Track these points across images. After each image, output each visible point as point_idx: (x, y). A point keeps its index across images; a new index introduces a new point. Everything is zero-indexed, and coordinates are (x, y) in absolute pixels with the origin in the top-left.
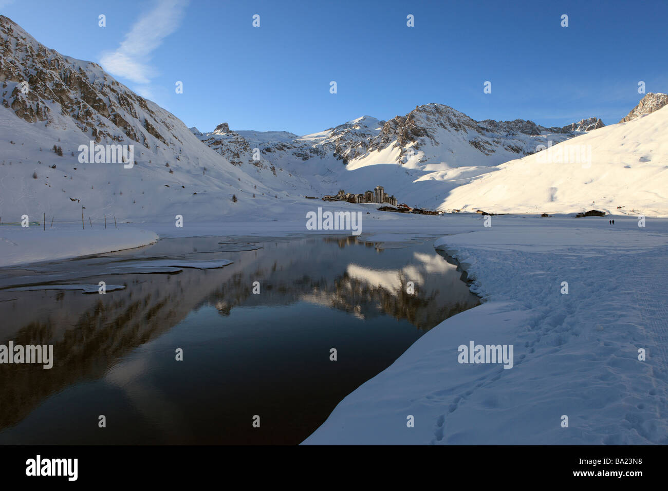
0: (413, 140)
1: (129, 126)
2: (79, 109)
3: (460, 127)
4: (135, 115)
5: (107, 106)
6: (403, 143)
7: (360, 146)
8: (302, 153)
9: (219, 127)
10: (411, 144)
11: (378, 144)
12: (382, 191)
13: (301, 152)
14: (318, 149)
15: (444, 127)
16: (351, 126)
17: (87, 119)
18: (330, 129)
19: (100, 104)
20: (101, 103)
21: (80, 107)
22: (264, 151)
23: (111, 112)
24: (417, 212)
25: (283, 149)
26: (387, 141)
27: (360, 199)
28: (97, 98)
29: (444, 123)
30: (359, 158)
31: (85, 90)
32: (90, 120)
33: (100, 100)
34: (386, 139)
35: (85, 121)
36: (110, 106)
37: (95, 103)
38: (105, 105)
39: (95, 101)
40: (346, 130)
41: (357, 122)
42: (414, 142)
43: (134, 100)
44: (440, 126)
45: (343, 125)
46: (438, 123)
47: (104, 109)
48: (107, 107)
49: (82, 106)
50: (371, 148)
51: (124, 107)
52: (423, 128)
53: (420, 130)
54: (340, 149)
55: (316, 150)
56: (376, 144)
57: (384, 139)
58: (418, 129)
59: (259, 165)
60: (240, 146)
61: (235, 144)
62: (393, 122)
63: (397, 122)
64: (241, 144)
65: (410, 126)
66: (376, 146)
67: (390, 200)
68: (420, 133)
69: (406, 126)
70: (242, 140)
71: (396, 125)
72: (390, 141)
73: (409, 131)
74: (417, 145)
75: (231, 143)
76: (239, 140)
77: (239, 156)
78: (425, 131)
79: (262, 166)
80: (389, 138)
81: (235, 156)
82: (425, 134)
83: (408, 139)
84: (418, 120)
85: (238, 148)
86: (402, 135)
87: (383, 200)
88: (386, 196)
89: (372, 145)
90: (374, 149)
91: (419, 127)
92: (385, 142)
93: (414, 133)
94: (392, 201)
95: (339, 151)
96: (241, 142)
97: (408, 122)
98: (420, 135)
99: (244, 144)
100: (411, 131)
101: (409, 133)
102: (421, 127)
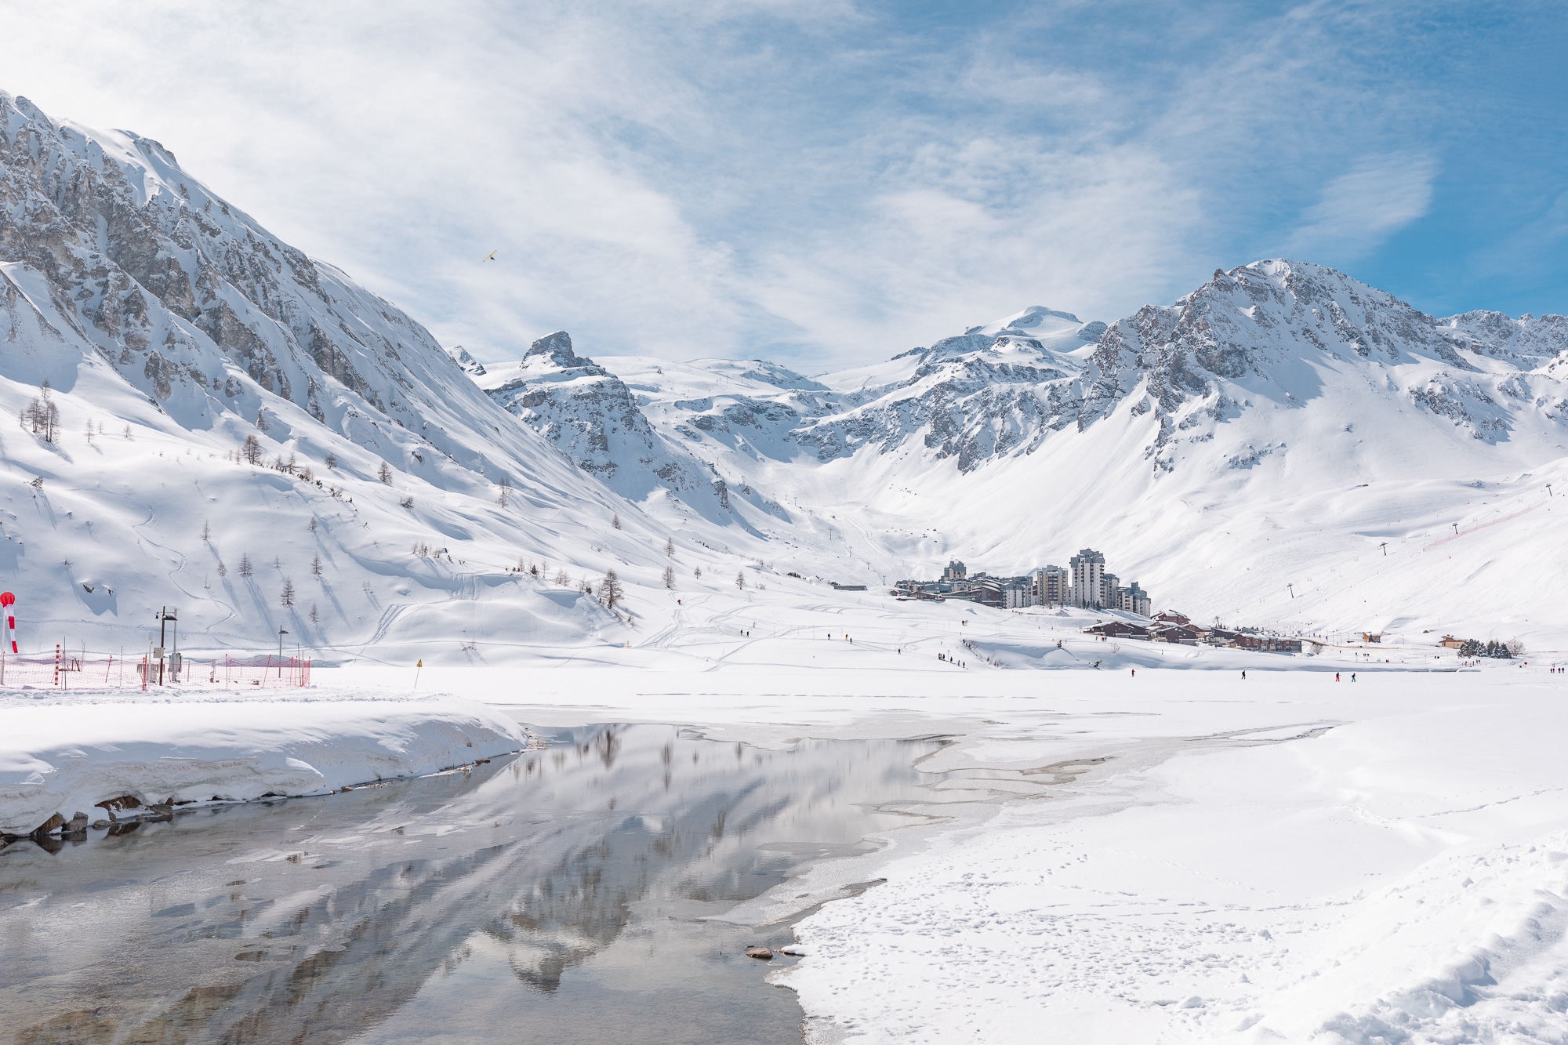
0: (1199, 386)
1: (262, 346)
2: (104, 292)
3: (1376, 340)
4: (279, 311)
5: (192, 279)
6: (1169, 402)
8: (820, 434)
9: (539, 348)
10: (1194, 404)
11: (1077, 403)
12: (1097, 566)
13: (815, 433)
14: (870, 420)
15: (1315, 341)
16: (985, 343)
17: (128, 324)
18: (913, 352)
19: (168, 276)
20: (173, 273)
21: (105, 285)
22: (692, 428)
23: (205, 301)
24: (1223, 640)
26: (1111, 392)
27: (1019, 592)
28: (160, 255)
29: (1316, 330)
30: (1012, 451)
31: (122, 230)
32: (137, 328)
33: (171, 263)
34: (1108, 387)
35: (121, 329)
36: (200, 281)
37: (151, 271)
38: (183, 278)
39: (154, 266)
40: (969, 358)
41: (1006, 326)
42: (1206, 396)
43: (275, 261)
44: (1300, 335)
45: (959, 338)
46: (1294, 326)
47: (181, 292)
48: (192, 285)
49: (112, 282)
50: (1057, 418)
51: (242, 283)
52: (1239, 346)
53: (1229, 353)
54: (948, 420)
55: (866, 422)
56: (1071, 405)
57: (1100, 386)
58: (1223, 352)
59: (673, 476)
60: (609, 410)
61: (593, 404)
62: (1132, 326)
63: (1146, 328)
64: (614, 404)
65: (1192, 341)
66: (1071, 412)
67: (1124, 599)
68: (1228, 364)
69: (1180, 340)
70: (616, 391)
71: (1142, 337)
72: (1121, 390)
73: (1190, 357)
74: (1218, 405)
75: (579, 401)
76: (608, 390)
77: (606, 445)
78: (1246, 358)
79: (682, 480)
80: (1119, 383)
81: (593, 444)
82: (1247, 366)
83: (1185, 386)
84: (1220, 320)
85: (603, 416)
86: (1165, 373)
87: (1101, 596)
88: (1111, 584)
89: (1058, 407)
90: (1064, 420)
91: (1224, 343)
92: (1105, 397)
93: (1209, 366)
94: (1134, 602)
95: (945, 429)
96: (613, 396)
97: (1185, 326)
98: (1228, 373)
99: (623, 404)
100: (1197, 356)
101: (1188, 366)
102: (1231, 345)
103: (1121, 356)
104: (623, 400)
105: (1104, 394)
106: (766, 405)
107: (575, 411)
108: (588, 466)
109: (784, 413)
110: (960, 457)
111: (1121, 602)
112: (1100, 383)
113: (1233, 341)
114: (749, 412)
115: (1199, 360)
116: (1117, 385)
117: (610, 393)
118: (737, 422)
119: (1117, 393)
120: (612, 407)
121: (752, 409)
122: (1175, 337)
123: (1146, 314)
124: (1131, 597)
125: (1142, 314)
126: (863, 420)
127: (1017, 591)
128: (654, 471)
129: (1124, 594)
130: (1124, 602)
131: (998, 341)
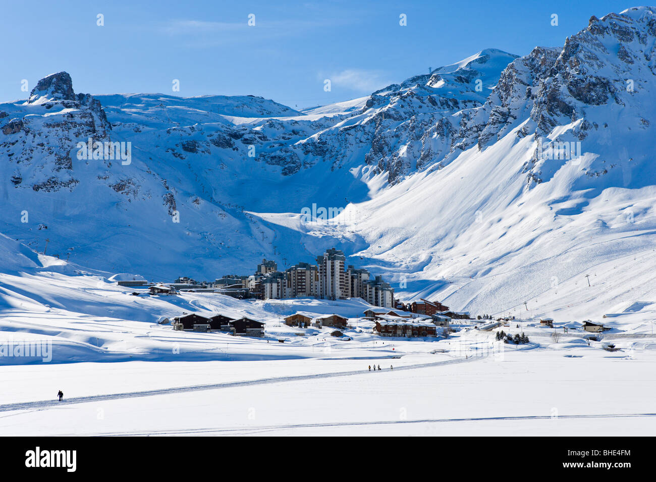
0: (568, 112)
6: (546, 126)
7: (435, 135)
8: (283, 154)
9: (43, 85)
13: (278, 153)
14: (325, 143)
22: (180, 150)
25: (230, 145)
34: (503, 114)
40: (406, 92)
41: (463, 66)
42: (574, 120)
50: (463, 140)
52: (604, 79)
53: (595, 85)
54: (383, 142)
55: (321, 145)
56: (475, 129)
57: (496, 114)
58: (590, 84)
59: (126, 190)
60: (77, 136)
61: (63, 131)
62: (527, 65)
63: (537, 65)
64: (81, 131)
65: (566, 76)
66: (475, 135)
67: (368, 290)
68: (593, 94)
69: (557, 75)
70: (84, 120)
71: (534, 73)
72: (513, 116)
73: (563, 88)
74: (582, 127)
75: (51, 129)
76: (77, 119)
77: (71, 165)
78: (609, 89)
79: (135, 192)
80: (511, 111)
81: (59, 164)
82: (609, 95)
83: (559, 112)
84: (589, 57)
85: (71, 141)
86: (544, 102)
87: (340, 288)
88: (360, 277)
89: (465, 131)
90: (469, 141)
91: (591, 77)
92: (500, 122)
93: (579, 96)
94: (376, 293)
95: (381, 150)
96: (80, 125)
97: (562, 63)
98: (593, 100)
99: (89, 131)
100: (569, 88)
101: (561, 96)
102: (597, 78)
103: (516, 89)
104: (89, 128)
105: (499, 120)
106: (243, 132)
107: (46, 137)
108: (53, 182)
109: (257, 138)
110: (389, 173)
111: (366, 293)
112: (496, 111)
113: (599, 75)
114: (227, 138)
115: (571, 91)
116: (510, 112)
117: (78, 122)
118: (218, 146)
119: (510, 119)
120: (80, 134)
121: (231, 135)
122: (553, 72)
123: (537, 54)
124: (374, 288)
125: (534, 54)
126: (319, 143)
127: (273, 284)
128: (110, 186)
129: (368, 286)
130: (368, 293)
131: (432, 78)
